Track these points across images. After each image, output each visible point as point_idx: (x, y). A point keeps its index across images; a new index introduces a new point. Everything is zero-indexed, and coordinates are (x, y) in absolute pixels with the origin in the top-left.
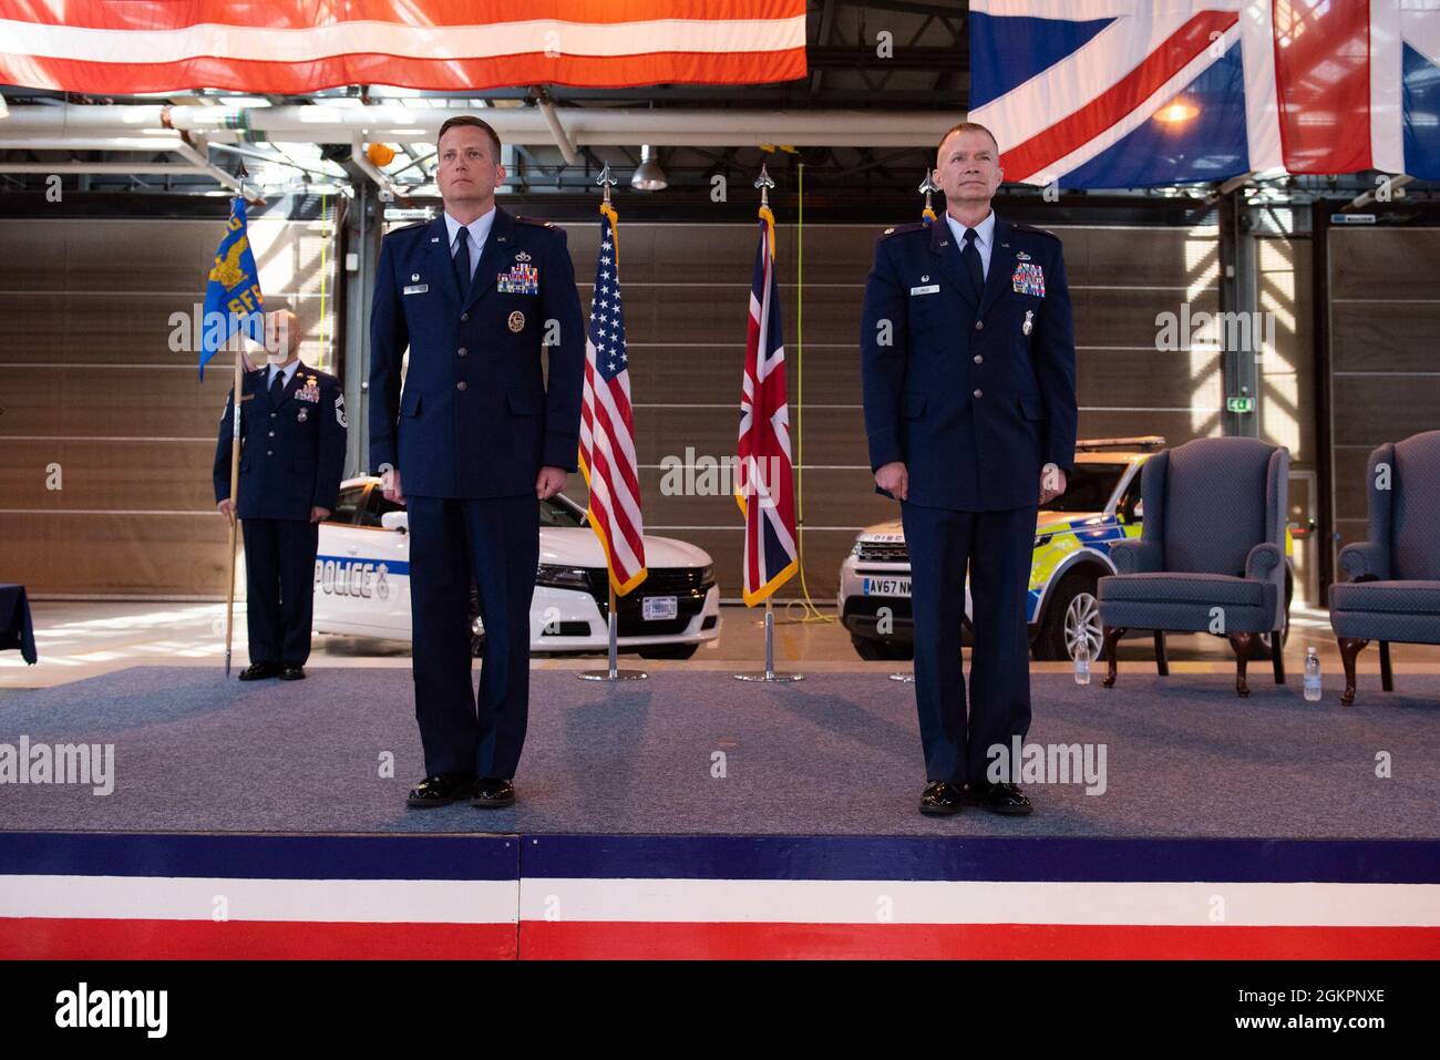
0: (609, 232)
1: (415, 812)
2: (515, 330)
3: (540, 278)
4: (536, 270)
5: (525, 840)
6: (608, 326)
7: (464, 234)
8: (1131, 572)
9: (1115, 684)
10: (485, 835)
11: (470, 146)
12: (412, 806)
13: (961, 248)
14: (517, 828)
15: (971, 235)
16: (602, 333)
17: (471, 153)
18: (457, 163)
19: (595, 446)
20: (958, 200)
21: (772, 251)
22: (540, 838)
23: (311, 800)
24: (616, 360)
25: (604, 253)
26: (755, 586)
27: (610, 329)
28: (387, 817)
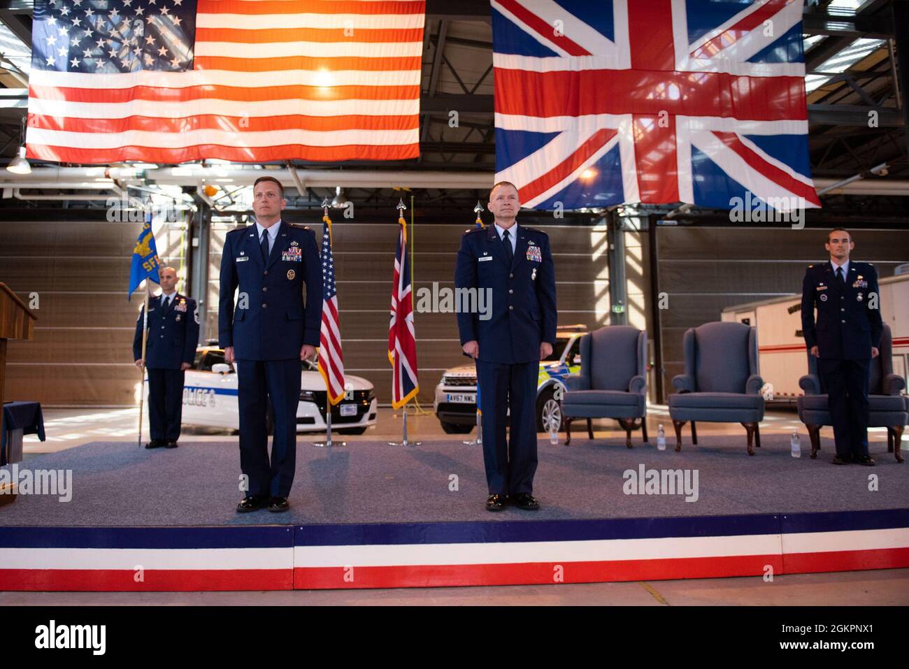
0: (327, 230)
1: (241, 514)
2: (290, 279)
3: (303, 254)
4: (300, 250)
5: (296, 528)
7: (266, 233)
8: (577, 390)
9: (570, 444)
10: (277, 525)
11: (269, 191)
12: (239, 511)
13: (502, 239)
14: (292, 522)
15: (506, 233)
17: (269, 194)
18: (263, 199)
20: (500, 217)
21: (405, 238)
22: (304, 527)
23: (189, 509)
26: (398, 399)
28: (226, 516)
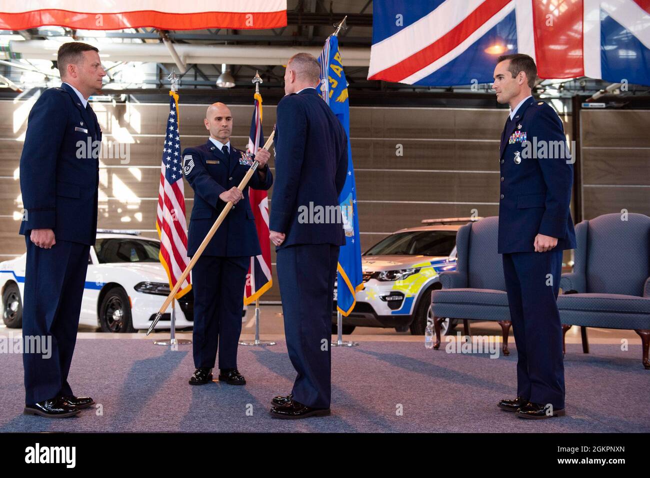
0: (174, 105)
6: (172, 155)
8: (450, 288)
9: (439, 348)
16: (169, 159)
19: (164, 219)
21: (261, 116)
24: (177, 173)
25: (171, 116)
26: (249, 294)
27: (173, 157)
